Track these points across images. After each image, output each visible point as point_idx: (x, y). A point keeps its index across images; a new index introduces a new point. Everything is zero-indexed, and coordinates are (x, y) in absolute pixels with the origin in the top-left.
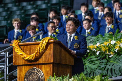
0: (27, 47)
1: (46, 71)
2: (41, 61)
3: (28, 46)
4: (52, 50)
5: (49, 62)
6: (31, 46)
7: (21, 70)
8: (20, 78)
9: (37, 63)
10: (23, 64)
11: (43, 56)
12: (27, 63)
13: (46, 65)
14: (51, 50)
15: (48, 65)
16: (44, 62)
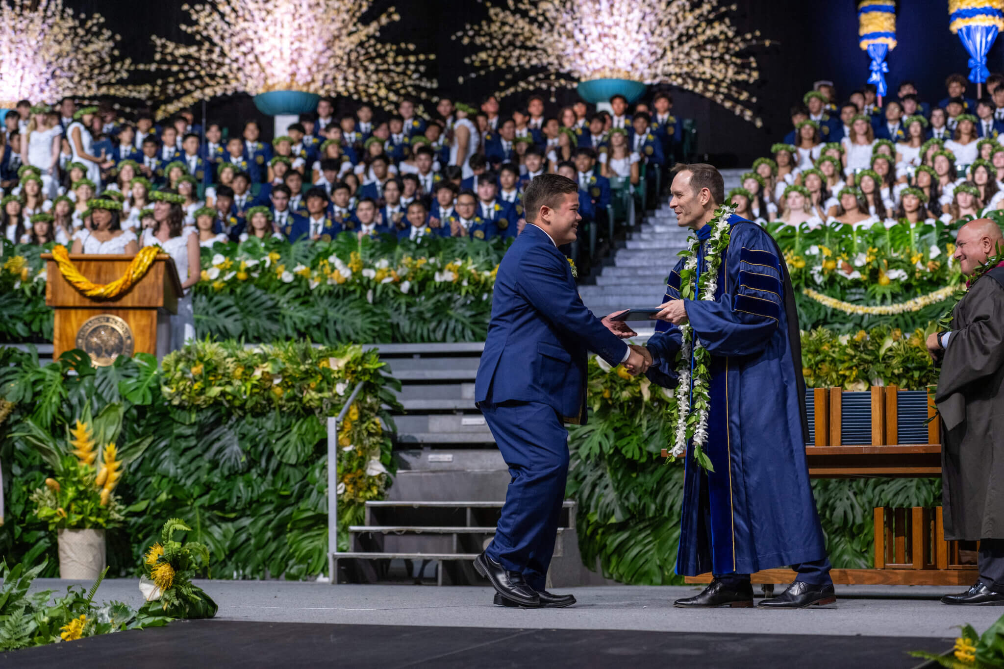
0: (88, 266)
1: (137, 326)
2: (127, 301)
3: (93, 264)
4: (161, 277)
5: (153, 304)
6: (100, 263)
7: (66, 319)
8: (64, 338)
9: (118, 304)
10: (77, 304)
11: (136, 289)
12: (87, 303)
13: (138, 312)
14: (157, 278)
15: (145, 312)
16: (136, 304)
